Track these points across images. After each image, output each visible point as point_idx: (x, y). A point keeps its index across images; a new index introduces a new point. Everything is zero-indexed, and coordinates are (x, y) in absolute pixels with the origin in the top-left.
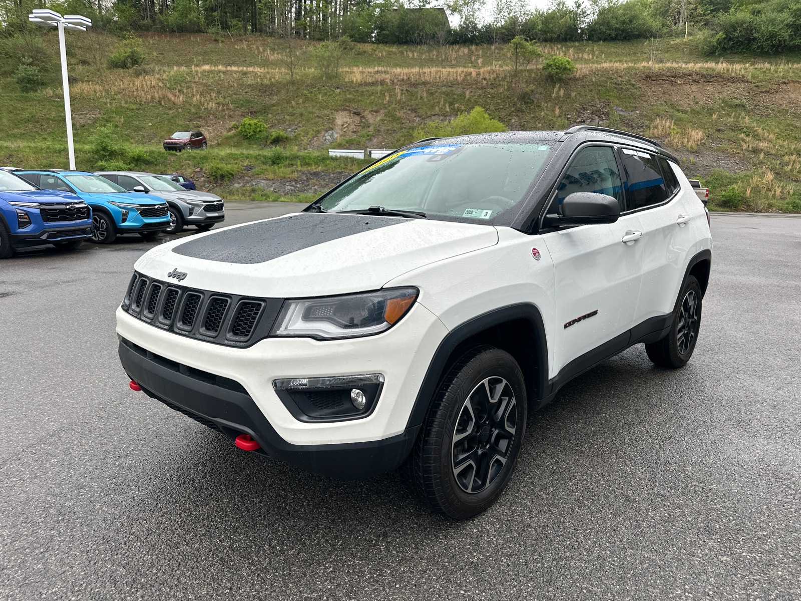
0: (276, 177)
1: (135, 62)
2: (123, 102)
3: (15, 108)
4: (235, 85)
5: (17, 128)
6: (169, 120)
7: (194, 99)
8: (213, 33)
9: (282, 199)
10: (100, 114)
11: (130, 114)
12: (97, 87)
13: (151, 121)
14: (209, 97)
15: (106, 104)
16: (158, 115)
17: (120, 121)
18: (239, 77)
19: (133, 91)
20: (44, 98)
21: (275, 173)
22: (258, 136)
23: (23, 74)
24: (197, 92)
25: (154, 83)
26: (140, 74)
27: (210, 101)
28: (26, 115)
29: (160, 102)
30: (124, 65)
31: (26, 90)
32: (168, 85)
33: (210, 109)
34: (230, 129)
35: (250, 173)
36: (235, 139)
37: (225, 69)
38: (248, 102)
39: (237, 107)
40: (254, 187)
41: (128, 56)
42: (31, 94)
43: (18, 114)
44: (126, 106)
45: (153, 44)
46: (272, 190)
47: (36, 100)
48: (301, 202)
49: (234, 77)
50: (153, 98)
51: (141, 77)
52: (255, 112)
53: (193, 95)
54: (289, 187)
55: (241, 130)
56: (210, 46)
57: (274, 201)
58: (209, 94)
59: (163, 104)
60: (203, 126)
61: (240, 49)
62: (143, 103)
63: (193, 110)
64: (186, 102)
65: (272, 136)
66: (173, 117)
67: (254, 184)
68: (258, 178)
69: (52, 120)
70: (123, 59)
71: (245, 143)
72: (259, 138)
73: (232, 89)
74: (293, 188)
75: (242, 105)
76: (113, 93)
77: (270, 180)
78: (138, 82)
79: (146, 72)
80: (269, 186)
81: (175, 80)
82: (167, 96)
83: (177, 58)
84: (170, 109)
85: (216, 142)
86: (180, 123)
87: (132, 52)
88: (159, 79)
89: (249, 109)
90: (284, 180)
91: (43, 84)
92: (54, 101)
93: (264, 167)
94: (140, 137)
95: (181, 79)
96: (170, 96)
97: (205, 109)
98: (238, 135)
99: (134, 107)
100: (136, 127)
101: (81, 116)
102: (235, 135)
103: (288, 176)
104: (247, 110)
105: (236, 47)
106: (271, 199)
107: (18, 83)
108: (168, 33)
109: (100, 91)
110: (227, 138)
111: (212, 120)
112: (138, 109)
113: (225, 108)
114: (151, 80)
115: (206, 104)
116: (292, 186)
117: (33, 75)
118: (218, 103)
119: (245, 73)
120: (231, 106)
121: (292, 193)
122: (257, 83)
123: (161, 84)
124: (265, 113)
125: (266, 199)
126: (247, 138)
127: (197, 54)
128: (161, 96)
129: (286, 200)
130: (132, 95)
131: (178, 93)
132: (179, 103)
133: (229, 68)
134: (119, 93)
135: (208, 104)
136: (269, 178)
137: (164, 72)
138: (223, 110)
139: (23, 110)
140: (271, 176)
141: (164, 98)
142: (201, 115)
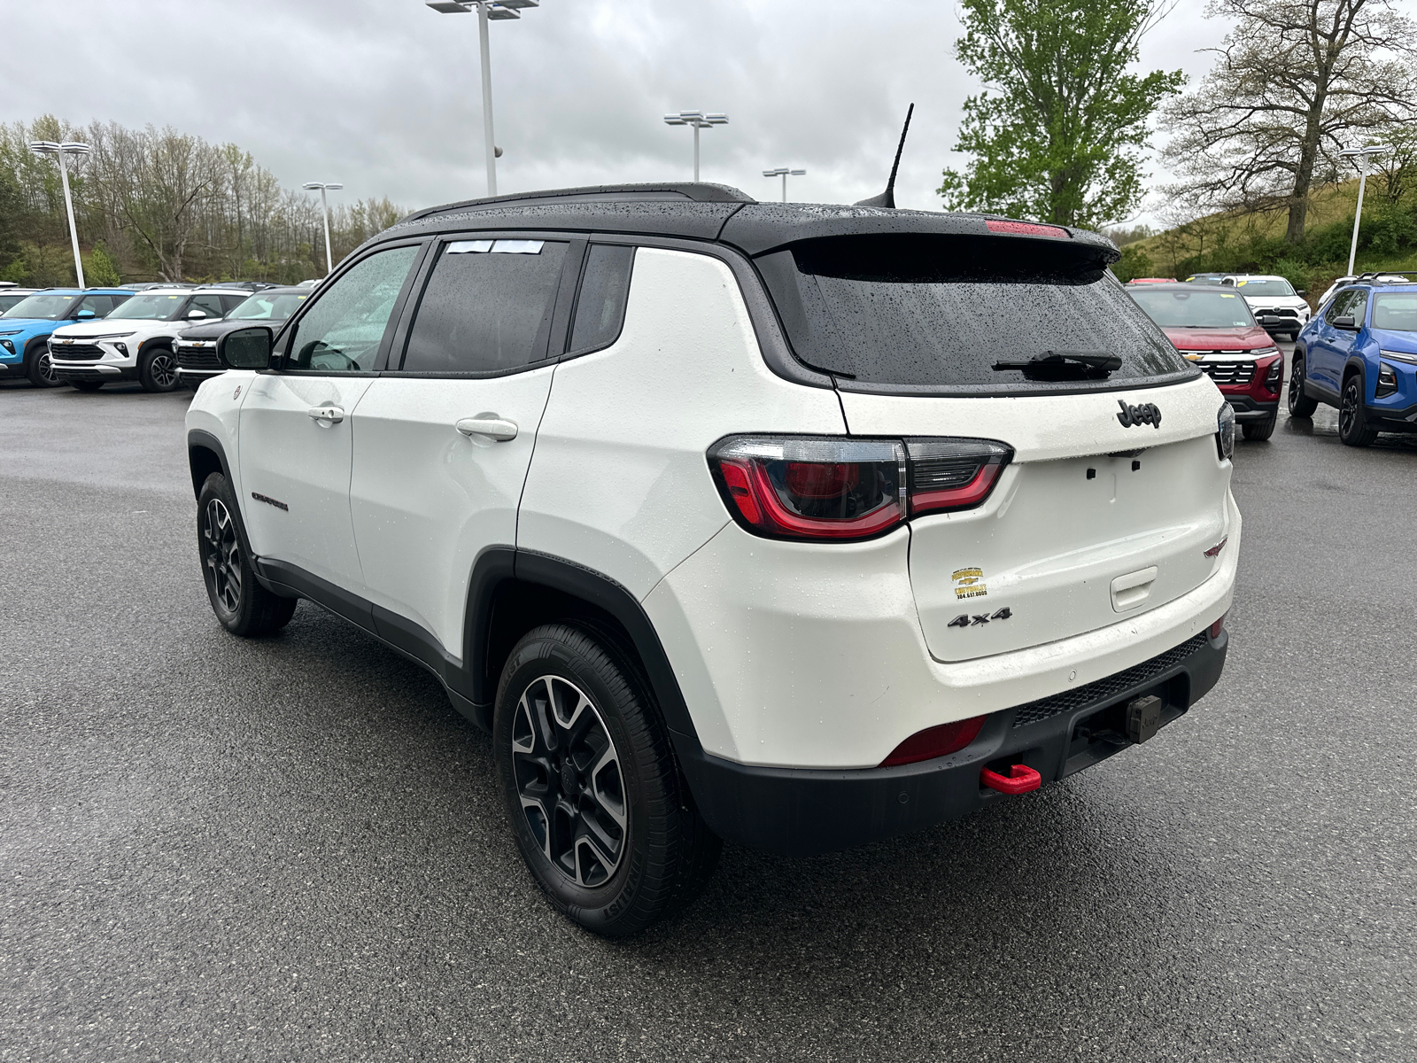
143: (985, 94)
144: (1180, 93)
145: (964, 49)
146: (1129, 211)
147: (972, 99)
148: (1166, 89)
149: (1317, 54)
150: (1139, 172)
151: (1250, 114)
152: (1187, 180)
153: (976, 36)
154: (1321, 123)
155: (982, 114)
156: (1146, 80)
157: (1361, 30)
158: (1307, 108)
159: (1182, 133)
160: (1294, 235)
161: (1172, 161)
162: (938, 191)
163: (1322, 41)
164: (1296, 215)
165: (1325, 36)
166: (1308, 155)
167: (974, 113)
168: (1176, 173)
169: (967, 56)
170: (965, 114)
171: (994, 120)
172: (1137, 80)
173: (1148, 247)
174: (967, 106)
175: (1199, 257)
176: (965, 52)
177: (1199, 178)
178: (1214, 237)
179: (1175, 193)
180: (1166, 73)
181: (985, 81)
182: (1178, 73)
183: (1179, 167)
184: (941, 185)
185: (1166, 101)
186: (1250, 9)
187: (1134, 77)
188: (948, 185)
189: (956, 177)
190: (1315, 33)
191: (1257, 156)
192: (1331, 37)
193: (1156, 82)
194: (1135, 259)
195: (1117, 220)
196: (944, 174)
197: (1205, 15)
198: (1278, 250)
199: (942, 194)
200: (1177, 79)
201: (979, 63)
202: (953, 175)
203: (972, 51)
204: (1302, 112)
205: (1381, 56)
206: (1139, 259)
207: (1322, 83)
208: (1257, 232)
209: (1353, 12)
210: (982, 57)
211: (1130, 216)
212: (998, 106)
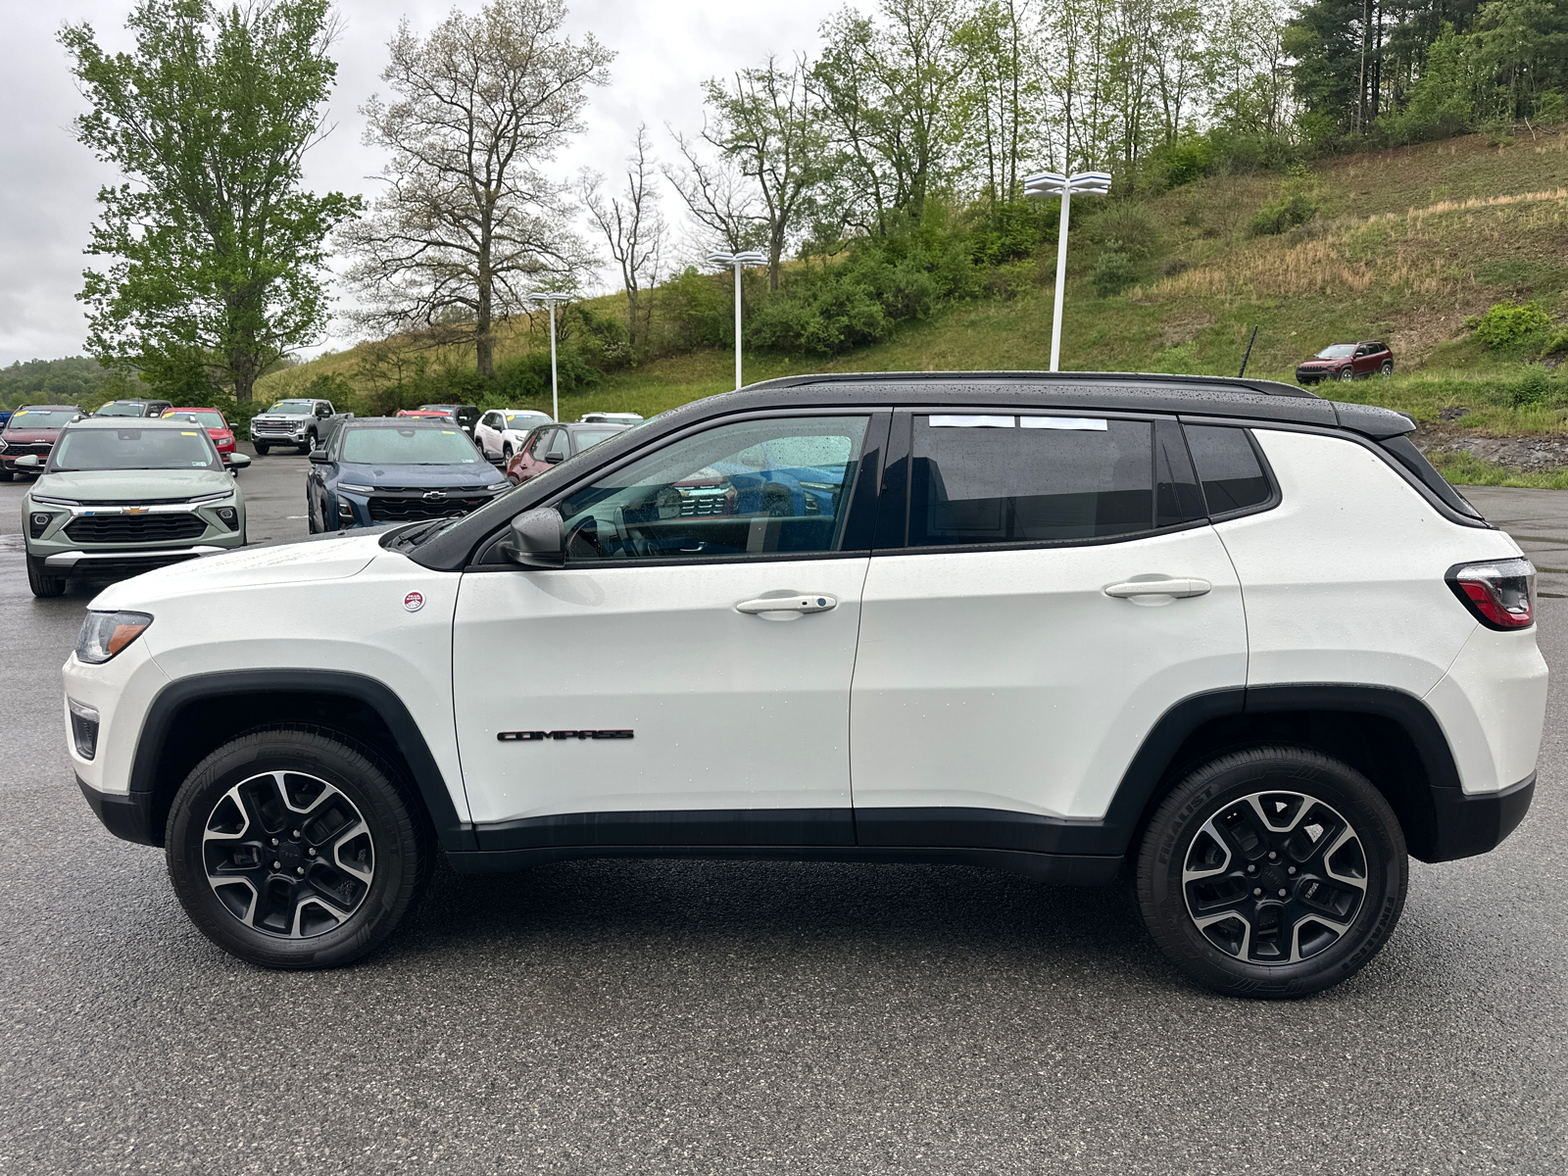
0: (1512, 431)
1: (1298, 218)
2: (1255, 296)
3: (1081, 325)
4: (1496, 234)
5: (1074, 358)
6: (1332, 323)
7: (1396, 275)
8: (1488, 132)
9: (1512, 481)
10: (1210, 321)
11: (1261, 316)
12: (1216, 275)
13: (1297, 326)
14: (1429, 267)
15: (1223, 303)
16: (1313, 314)
17: (1240, 332)
18: (1509, 216)
19: (1278, 275)
20: (1127, 304)
21: (1513, 422)
22: (1519, 341)
23: (1104, 268)
24: (1405, 260)
25: (1320, 254)
26: (1301, 239)
27: (1427, 276)
28: (1094, 334)
29: (1323, 289)
30: (1276, 228)
31: (1104, 293)
32: (1348, 255)
33: (1423, 292)
34: (1460, 331)
35: (1453, 423)
36: (1464, 351)
37: (1483, 203)
38: (1518, 268)
39: (1488, 282)
40: (1453, 454)
41: (1286, 210)
42: (1111, 299)
43: (1081, 335)
44: (1259, 303)
45: (1356, 176)
46: (1495, 459)
47: (1114, 309)
48: (1560, 488)
49: (1496, 220)
50: (1311, 283)
51: (1299, 246)
52: (1529, 289)
53: (1395, 268)
54: (1540, 454)
55: (1482, 331)
56: (1476, 159)
57: (1490, 484)
58: (1430, 261)
59: (1329, 291)
60: (1401, 329)
61: (1548, 153)
62: (1290, 294)
63: (1387, 299)
64: (1377, 283)
65: (1552, 339)
66: (1341, 317)
67: (1455, 446)
68: (1469, 433)
69: (1130, 340)
70: (1274, 217)
71: (1485, 358)
72: (1521, 345)
73: (1488, 244)
74: (1550, 456)
75: (1501, 277)
76: (1241, 282)
77: (1496, 438)
78: (1290, 257)
79: (1311, 235)
80: (1487, 451)
81: (1364, 242)
82: (1340, 276)
83: (1396, 195)
84: (1340, 301)
85: (1418, 360)
86: (1354, 326)
87: (1294, 202)
88: (1333, 245)
89: (1515, 284)
90: (1531, 437)
91: (1134, 280)
92: (1141, 307)
93: (1492, 410)
94: (1268, 359)
95: (1376, 238)
96: (1346, 275)
97: (1413, 294)
98: (1472, 342)
99: (1271, 303)
100: (1266, 341)
101: (1178, 329)
102: (1466, 342)
103: (1546, 428)
104: (1511, 287)
105: (1538, 150)
106: (1482, 481)
107: (1094, 283)
108: (1391, 150)
109: (1221, 281)
110: (1445, 351)
111: (1424, 315)
112: (1278, 307)
113: (1459, 286)
114: (1317, 248)
115: (1417, 284)
116: (1551, 450)
117: (1118, 268)
118: (1445, 279)
119: (1526, 208)
120: (1473, 282)
121: (1543, 467)
122: (1551, 225)
123: (1334, 255)
124: (1553, 288)
125: (1470, 480)
126: (1492, 348)
127: (1444, 180)
128: (1327, 278)
129: (1521, 483)
130: (1275, 281)
131: (1363, 268)
132: (1361, 288)
133: (1491, 201)
134: (1252, 281)
135: (1422, 282)
136: (1496, 433)
137: (1348, 228)
138: (1453, 293)
139: (1092, 326)
140: (1501, 428)
141: (1333, 281)
142: (1401, 306)
143: (126, 187)
144: (360, 218)
145: (89, 128)
146: (314, 336)
147: (109, 190)
148: (345, 212)
149: (479, 200)
150: (326, 294)
151: (425, 247)
152: (372, 307)
153: (105, 115)
154: (491, 265)
155: (126, 209)
156: (324, 200)
157: (510, 183)
158: (477, 249)
159: (357, 259)
160: (484, 369)
161: (356, 285)
162: (78, 297)
163: (481, 189)
164: (484, 351)
165: (481, 183)
166: (485, 293)
167: (114, 207)
168: (359, 299)
169: (94, 138)
170: (103, 207)
171: (141, 218)
172: (315, 198)
173: (347, 375)
174: (102, 198)
175: (400, 386)
176: (90, 132)
177: (383, 306)
178: (413, 367)
179: (363, 319)
180: (346, 196)
181: (126, 171)
182: (358, 198)
183: (363, 294)
184: (81, 289)
185: (345, 224)
186: (405, 144)
187: (311, 195)
188: (91, 290)
189: (102, 280)
190: (474, 180)
191: (437, 289)
192: (487, 185)
193: (336, 204)
194: (333, 386)
195: (301, 343)
196: (85, 275)
197: (364, 142)
198: (475, 383)
199: (83, 300)
200: (357, 203)
201: (113, 150)
202: (99, 278)
203: (100, 132)
204: (473, 252)
205: (532, 209)
206: (339, 386)
207: (485, 225)
208: (450, 364)
209: (503, 166)
210: (114, 142)
211: (316, 341)
212: (146, 201)
